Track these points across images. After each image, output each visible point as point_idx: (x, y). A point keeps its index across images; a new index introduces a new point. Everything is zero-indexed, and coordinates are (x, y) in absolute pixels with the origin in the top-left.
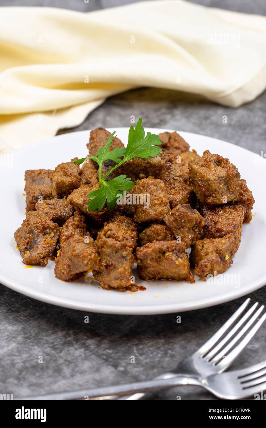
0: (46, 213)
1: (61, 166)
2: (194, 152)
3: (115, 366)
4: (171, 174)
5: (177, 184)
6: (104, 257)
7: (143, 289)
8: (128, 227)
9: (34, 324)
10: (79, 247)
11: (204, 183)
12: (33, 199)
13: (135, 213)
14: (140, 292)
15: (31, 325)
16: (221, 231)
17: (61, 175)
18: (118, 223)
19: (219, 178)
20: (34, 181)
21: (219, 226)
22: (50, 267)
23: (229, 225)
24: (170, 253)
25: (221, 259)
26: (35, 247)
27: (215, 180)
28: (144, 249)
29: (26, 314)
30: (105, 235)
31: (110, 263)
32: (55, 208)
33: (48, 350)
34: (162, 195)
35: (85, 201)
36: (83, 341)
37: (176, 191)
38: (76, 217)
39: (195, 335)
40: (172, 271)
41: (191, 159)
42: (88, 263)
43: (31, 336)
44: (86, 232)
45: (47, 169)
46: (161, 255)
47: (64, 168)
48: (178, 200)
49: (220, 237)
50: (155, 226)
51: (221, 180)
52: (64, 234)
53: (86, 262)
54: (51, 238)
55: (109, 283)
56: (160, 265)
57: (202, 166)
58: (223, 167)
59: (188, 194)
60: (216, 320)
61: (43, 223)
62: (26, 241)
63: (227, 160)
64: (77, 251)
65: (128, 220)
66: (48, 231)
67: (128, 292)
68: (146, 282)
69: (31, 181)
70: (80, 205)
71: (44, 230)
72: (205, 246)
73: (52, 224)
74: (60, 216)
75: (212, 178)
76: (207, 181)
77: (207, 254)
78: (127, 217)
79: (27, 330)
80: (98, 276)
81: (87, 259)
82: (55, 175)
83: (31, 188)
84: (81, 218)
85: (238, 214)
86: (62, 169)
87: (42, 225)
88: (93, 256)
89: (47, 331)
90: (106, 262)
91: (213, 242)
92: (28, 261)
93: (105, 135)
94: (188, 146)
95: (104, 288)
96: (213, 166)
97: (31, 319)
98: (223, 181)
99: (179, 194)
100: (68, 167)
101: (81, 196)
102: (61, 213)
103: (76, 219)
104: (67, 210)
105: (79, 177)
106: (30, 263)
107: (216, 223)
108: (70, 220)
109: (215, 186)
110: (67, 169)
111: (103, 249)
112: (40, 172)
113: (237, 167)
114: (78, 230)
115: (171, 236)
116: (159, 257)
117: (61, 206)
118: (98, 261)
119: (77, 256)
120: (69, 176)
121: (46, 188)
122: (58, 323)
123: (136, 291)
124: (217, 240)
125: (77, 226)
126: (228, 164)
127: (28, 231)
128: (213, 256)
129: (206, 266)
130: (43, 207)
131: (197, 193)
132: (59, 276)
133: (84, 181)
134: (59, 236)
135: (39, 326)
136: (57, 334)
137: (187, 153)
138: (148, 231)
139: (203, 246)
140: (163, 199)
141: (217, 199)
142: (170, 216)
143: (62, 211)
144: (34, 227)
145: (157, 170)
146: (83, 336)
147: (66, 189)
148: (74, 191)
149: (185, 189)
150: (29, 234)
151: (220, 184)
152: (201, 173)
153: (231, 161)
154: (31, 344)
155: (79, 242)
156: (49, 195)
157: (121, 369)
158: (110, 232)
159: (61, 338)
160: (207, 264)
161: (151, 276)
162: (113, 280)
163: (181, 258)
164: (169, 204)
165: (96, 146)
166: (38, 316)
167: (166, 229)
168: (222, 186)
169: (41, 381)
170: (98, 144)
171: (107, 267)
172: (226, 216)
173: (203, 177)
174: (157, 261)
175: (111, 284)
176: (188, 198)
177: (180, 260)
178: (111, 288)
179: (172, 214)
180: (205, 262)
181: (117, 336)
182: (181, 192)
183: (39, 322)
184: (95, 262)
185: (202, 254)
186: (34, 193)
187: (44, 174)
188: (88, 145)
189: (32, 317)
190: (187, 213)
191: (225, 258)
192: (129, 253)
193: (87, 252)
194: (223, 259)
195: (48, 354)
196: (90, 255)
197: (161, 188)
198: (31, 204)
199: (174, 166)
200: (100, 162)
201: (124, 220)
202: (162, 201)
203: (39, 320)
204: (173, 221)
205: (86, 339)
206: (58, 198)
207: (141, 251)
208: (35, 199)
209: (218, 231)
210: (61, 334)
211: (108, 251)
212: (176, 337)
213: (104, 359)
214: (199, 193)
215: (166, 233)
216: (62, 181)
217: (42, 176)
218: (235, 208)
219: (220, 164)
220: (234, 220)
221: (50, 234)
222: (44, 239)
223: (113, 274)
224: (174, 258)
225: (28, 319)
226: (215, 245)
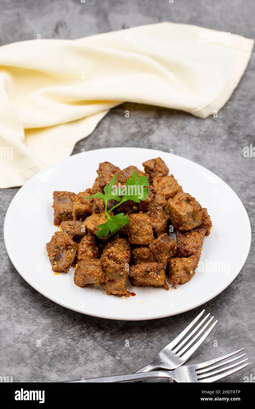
0: (68, 232)
1: (79, 196)
2: (172, 176)
3: (114, 356)
4: (155, 202)
5: (159, 213)
6: (107, 274)
7: (133, 294)
8: (125, 247)
9: (60, 318)
10: (91, 268)
11: (177, 216)
12: (59, 215)
13: (130, 236)
14: (131, 297)
15: (58, 319)
16: (188, 252)
17: (79, 204)
18: (118, 245)
19: (188, 213)
20: (59, 200)
21: (187, 247)
22: (70, 274)
23: (193, 247)
24: (152, 273)
25: (187, 273)
26: (61, 259)
27: (185, 216)
28: (135, 270)
29: (55, 309)
30: (108, 256)
31: (112, 279)
32: (74, 228)
33: (69, 341)
34: (148, 228)
35: (95, 229)
36: (93, 334)
37: (158, 220)
38: (89, 236)
39: (168, 330)
40: (153, 282)
41: (169, 184)
42: (96, 279)
43: (58, 329)
44: (96, 247)
45: (68, 191)
46: (146, 273)
47: (81, 198)
48: (159, 227)
49: (187, 256)
50: (143, 249)
51: (189, 215)
52: (80, 249)
53: (95, 279)
54: (72, 253)
55: (111, 291)
56: (145, 280)
57: (177, 203)
58: (191, 205)
59: (166, 221)
60: (182, 317)
61: (66, 242)
62: (55, 254)
63: (194, 199)
64: (90, 272)
65: (124, 241)
66: (69, 247)
67: (124, 297)
68: (135, 287)
69: (58, 200)
70: (92, 230)
71: (67, 247)
72: (177, 264)
73: (72, 243)
74: (78, 234)
75: (183, 214)
76: (180, 216)
77: (177, 271)
78: (123, 239)
79: (55, 324)
80: (103, 286)
81: (96, 277)
82: (75, 204)
83: (57, 206)
84: (92, 238)
85: (200, 236)
86: (79, 199)
87: (66, 243)
88: (100, 274)
89: (69, 324)
90: (109, 278)
91: (182, 261)
92: (56, 270)
93: (110, 167)
94: (168, 171)
95: (107, 294)
96: (184, 203)
97: (58, 313)
98: (191, 216)
99: (160, 222)
100: (84, 197)
101: (93, 223)
102: (79, 232)
103: (89, 238)
104: (83, 230)
105: (91, 204)
106: (57, 271)
107: (185, 245)
108: (85, 238)
109: (186, 219)
110: (83, 198)
111: (107, 269)
112: (64, 193)
113: (201, 204)
114: (90, 247)
115: (154, 257)
116: (145, 275)
117: (78, 227)
118: (103, 277)
119: (90, 274)
120: (84, 204)
121: (67, 206)
122: (76, 317)
123: (128, 296)
124: (185, 259)
125: (90, 245)
126: (195, 202)
127: (56, 247)
128: (181, 273)
129: (177, 280)
130: (66, 227)
131: (173, 221)
132: (77, 283)
133: (94, 207)
134: (77, 251)
135: (63, 320)
136: (75, 327)
137: (167, 177)
138: (138, 251)
139: (175, 265)
140: (149, 231)
141: (186, 227)
142: (153, 245)
143: (79, 231)
144: (60, 245)
145: (145, 205)
146: (93, 329)
147: (82, 213)
148: (88, 218)
149: (165, 218)
150: (56, 249)
151: (188, 217)
152: (175, 210)
153: (197, 200)
154: (58, 336)
155: (91, 265)
156: (70, 213)
157: (118, 358)
158: (112, 254)
159: (78, 330)
160: (177, 279)
161: (139, 285)
162: (114, 290)
163: (160, 275)
164: (153, 234)
165: (103, 177)
166: (63, 311)
167: (150, 251)
168: (190, 219)
169: (65, 368)
170: (104, 176)
171: (109, 281)
172: (192, 238)
173: (177, 212)
174: (143, 277)
175: (112, 293)
176: (166, 225)
177: (159, 276)
178: (111, 294)
179: (155, 244)
180: (176, 278)
181: (115, 330)
182: (161, 221)
183: (63, 317)
184: (102, 277)
185: (174, 270)
186: (60, 211)
187: (66, 195)
188: (97, 171)
189: (59, 312)
190: (165, 244)
191: (190, 272)
192: (124, 273)
193: (96, 272)
194: (188, 273)
195: (69, 345)
196: (99, 273)
197: (147, 223)
198: (57, 219)
199: (157, 197)
200: (106, 200)
201: (122, 242)
202: (148, 232)
203: (63, 315)
204: (156, 248)
205: (94, 332)
206: (76, 220)
207: (133, 271)
208: (60, 216)
209: (186, 251)
210: (77, 327)
211: (111, 271)
212: (155, 331)
213: (106, 350)
214: (174, 221)
215: (150, 254)
216: (79, 208)
217: (65, 196)
218: (198, 232)
219: (189, 202)
220: (197, 243)
221: (71, 249)
222: (67, 254)
223: (114, 286)
224: (155, 276)
225: (56, 313)
226: (183, 263)
